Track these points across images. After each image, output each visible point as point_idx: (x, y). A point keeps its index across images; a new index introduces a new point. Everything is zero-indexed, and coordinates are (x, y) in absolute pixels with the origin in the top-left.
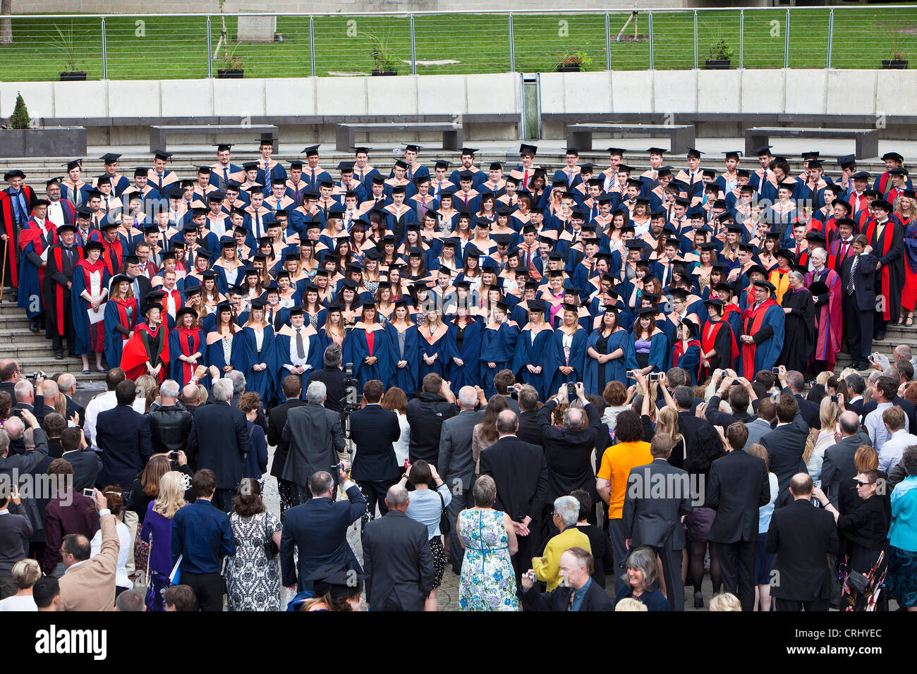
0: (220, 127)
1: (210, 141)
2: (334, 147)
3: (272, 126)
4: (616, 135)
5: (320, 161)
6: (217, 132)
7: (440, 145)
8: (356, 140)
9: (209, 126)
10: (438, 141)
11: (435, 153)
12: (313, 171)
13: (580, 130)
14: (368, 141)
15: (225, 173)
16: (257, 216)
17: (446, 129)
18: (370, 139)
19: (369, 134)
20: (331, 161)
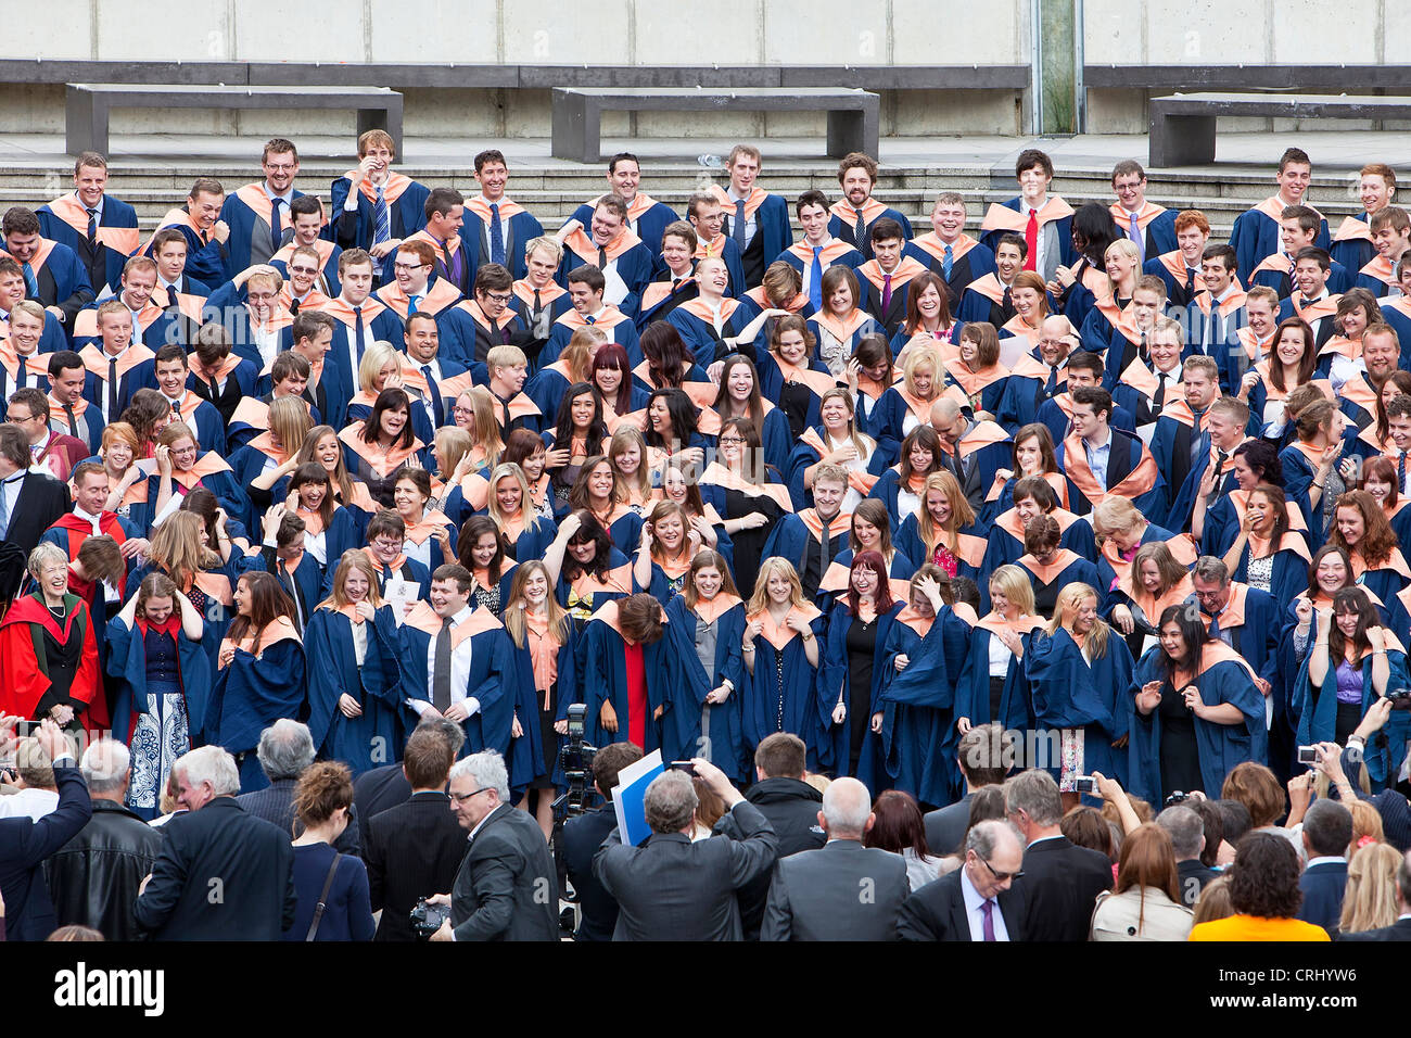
0: (250, 90)
1: (224, 127)
2: (546, 148)
3: (386, 91)
4: (1280, 124)
5: (509, 184)
6: (244, 103)
7: (821, 148)
8: (605, 130)
9: (222, 88)
10: (815, 137)
11: (808, 167)
12: (494, 208)
13: (1187, 110)
14: (635, 135)
15: (276, 213)
16: (359, 321)
17: (838, 106)
18: (641, 129)
19: (635, 113)
20: (538, 183)
